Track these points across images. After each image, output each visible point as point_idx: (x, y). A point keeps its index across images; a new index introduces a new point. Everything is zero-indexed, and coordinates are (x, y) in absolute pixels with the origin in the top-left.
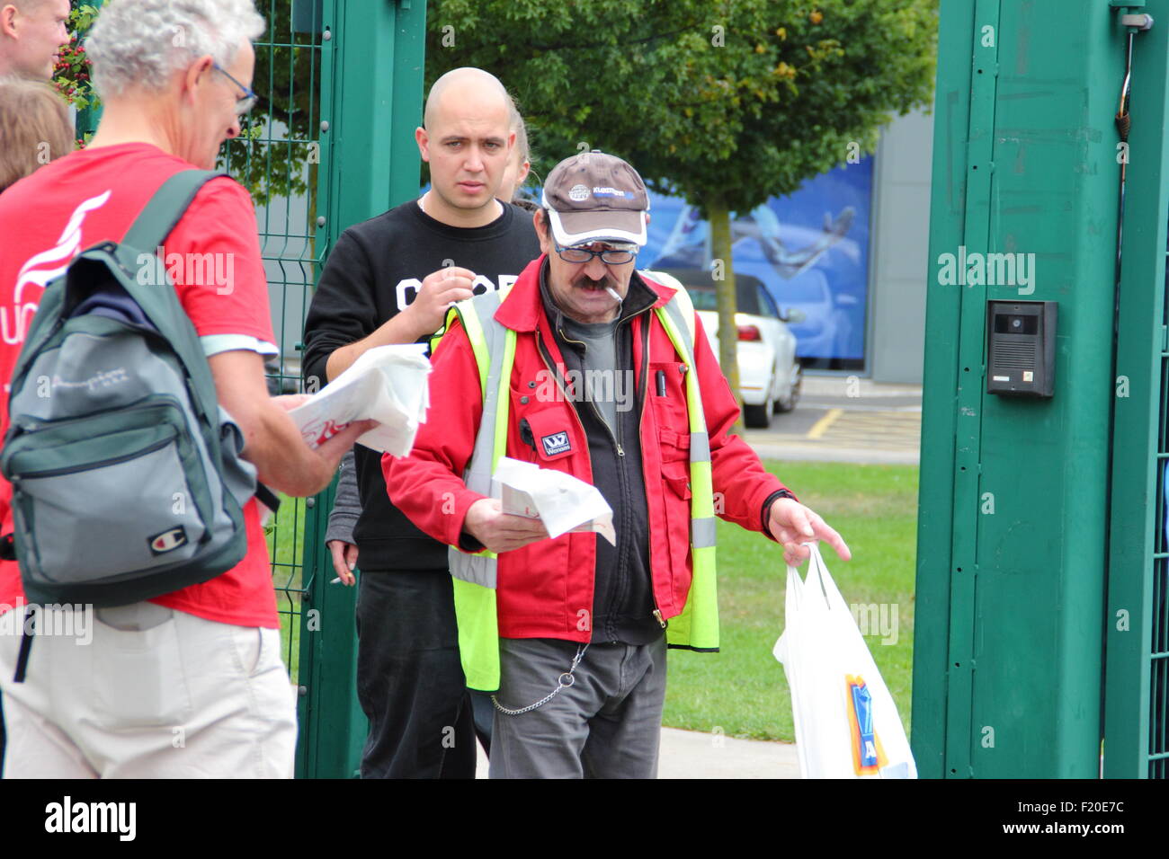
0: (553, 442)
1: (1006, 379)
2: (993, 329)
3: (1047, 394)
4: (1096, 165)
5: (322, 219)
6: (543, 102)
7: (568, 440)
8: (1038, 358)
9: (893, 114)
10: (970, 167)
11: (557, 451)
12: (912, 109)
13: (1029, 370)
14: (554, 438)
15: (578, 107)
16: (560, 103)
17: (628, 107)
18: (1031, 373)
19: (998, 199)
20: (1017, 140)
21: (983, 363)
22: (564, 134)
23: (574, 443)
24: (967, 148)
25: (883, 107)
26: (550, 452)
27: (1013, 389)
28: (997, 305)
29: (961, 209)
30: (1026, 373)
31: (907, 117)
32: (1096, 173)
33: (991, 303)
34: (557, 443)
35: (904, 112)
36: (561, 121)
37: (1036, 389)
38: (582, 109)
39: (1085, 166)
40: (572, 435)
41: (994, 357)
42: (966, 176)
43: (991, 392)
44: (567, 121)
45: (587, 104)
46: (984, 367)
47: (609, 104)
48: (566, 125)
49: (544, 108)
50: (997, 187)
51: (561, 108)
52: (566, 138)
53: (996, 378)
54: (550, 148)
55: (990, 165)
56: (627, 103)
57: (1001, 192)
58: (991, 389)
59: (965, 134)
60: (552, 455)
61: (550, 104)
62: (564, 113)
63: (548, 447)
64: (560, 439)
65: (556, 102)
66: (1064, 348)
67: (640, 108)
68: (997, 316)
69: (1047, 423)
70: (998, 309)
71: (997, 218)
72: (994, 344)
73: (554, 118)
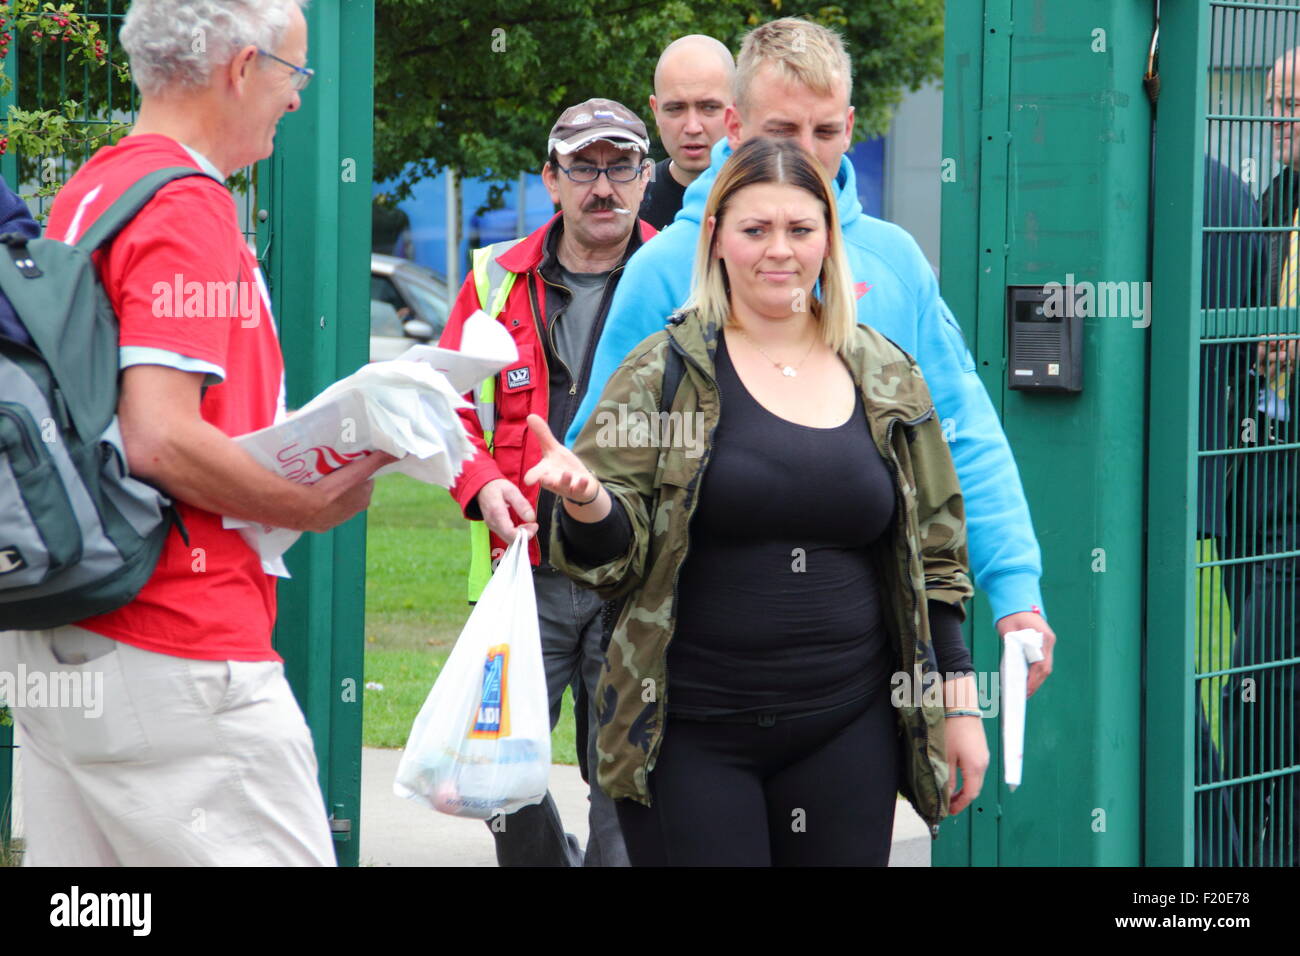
0: (516, 376)
1: (1029, 373)
2: (1014, 317)
3: (1076, 389)
4: (1123, 132)
5: (264, 213)
6: (512, 83)
7: (530, 374)
8: (1064, 348)
9: (904, 90)
10: (985, 137)
11: (517, 385)
12: (924, 84)
13: (1053, 362)
14: (518, 373)
15: (551, 87)
16: (531, 84)
17: (607, 86)
18: (1057, 366)
19: (1015, 172)
20: (1035, 106)
21: (1004, 356)
22: (538, 118)
23: (534, 378)
24: (980, 116)
25: (892, 82)
26: (512, 385)
27: (1037, 384)
28: (1017, 292)
29: (976, 187)
30: (1051, 366)
31: (919, 93)
32: (1123, 141)
33: (1010, 289)
34: (520, 377)
35: (915, 87)
36: (533, 103)
37: (1063, 384)
38: (556, 89)
39: (1111, 135)
40: (534, 371)
41: (1015, 349)
42: (980, 148)
43: (1014, 388)
44: (540, 103)
45: (561, 84)
46: (1005, 360)
47: (586, 83)
48: (539, 108)
49: (514, 90)
50: (1015, 159)
51: (533, 89)
52: (540, 123)
53: (1019, 372)
54: (522, 135)
55: (1007, 135)
56: (607, 82)
57: (1019, 165)
58: (1014, 383)
59: (978, 101)
60: (513, 388)
61: (519, 85)
62: (537, 94)
63: (512, 380)
64: (522, 374)
65: (527, 83)
66: (1093, 338)
67: (620, 87)
68: (1018, 302)
69: (1075, 421)
70: (1018, 296)
71: (1016, 193)
72: (1015, 335)
73: (525, 100)
